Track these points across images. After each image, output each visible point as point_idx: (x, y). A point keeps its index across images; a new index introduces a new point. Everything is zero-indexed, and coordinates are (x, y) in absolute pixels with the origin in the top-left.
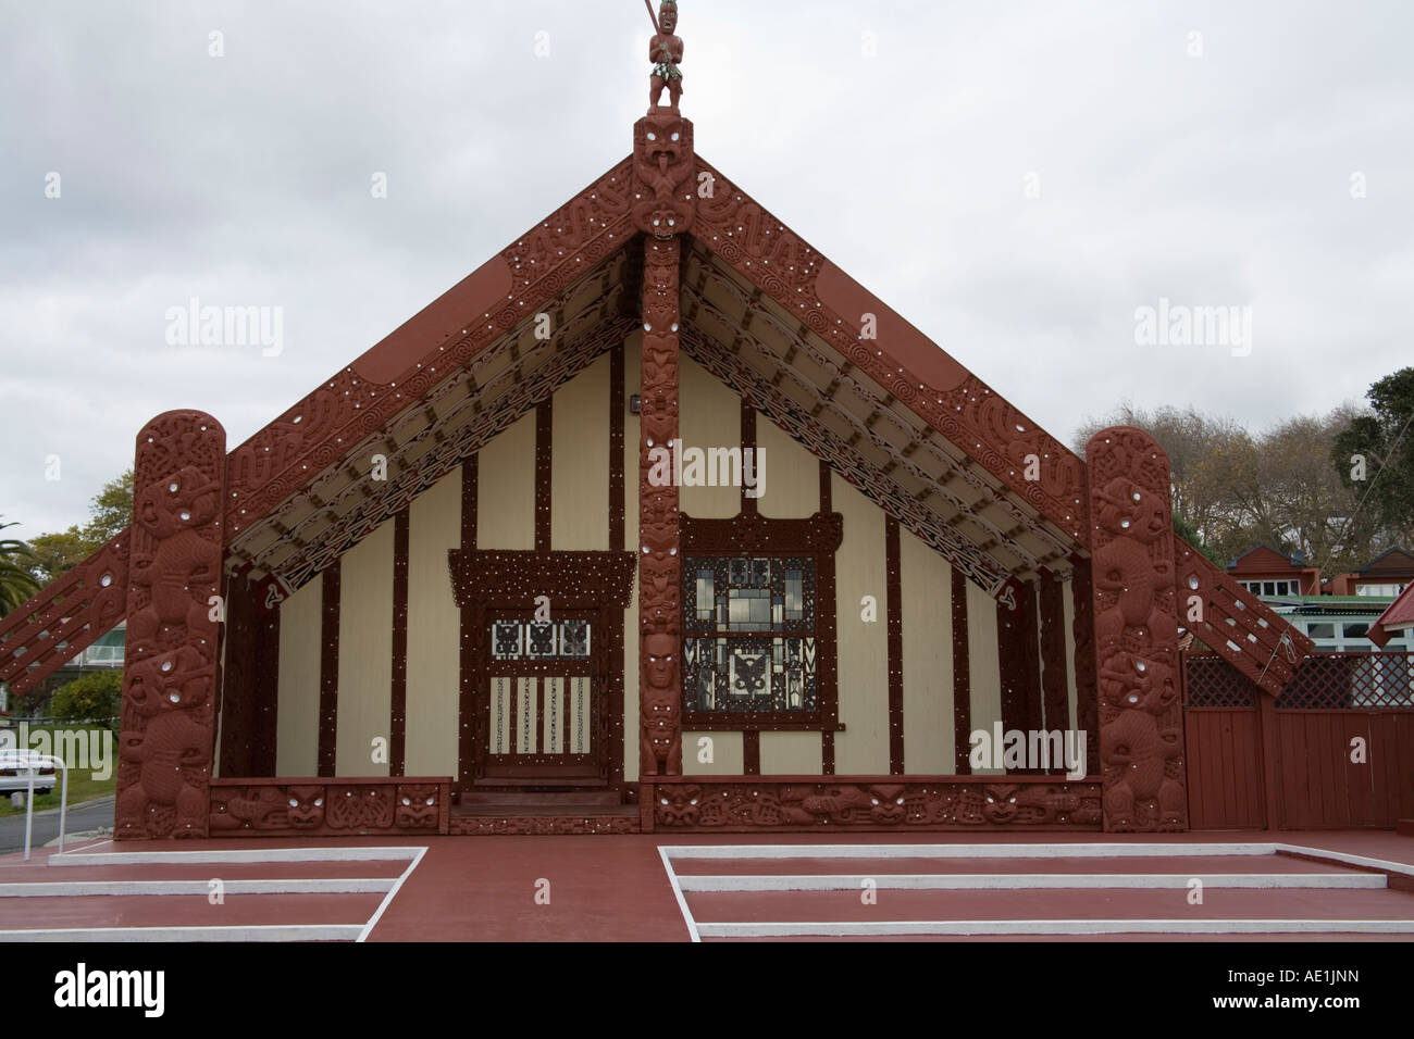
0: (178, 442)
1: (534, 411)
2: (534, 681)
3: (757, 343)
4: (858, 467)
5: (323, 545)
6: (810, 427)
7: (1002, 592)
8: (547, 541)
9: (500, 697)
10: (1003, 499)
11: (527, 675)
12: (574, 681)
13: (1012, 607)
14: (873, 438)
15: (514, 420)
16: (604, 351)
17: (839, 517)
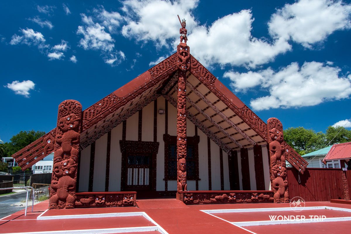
0: (70, 108)
1: (138, 112)
2: (137, 169)
3: (189, 99)
4: (202, 127)
5: (91, 138)
6: (193, 118)
7: (229, 153)
8: (141, 139)
9: (130, 173)
10: (243, 133)
11: (136, 168)
12: (146, 169)
13: (231, 156)
14: (211, 120)
15: (134, 113)
16: (153, 100)
17: (199, 137)
